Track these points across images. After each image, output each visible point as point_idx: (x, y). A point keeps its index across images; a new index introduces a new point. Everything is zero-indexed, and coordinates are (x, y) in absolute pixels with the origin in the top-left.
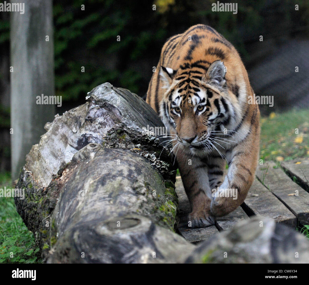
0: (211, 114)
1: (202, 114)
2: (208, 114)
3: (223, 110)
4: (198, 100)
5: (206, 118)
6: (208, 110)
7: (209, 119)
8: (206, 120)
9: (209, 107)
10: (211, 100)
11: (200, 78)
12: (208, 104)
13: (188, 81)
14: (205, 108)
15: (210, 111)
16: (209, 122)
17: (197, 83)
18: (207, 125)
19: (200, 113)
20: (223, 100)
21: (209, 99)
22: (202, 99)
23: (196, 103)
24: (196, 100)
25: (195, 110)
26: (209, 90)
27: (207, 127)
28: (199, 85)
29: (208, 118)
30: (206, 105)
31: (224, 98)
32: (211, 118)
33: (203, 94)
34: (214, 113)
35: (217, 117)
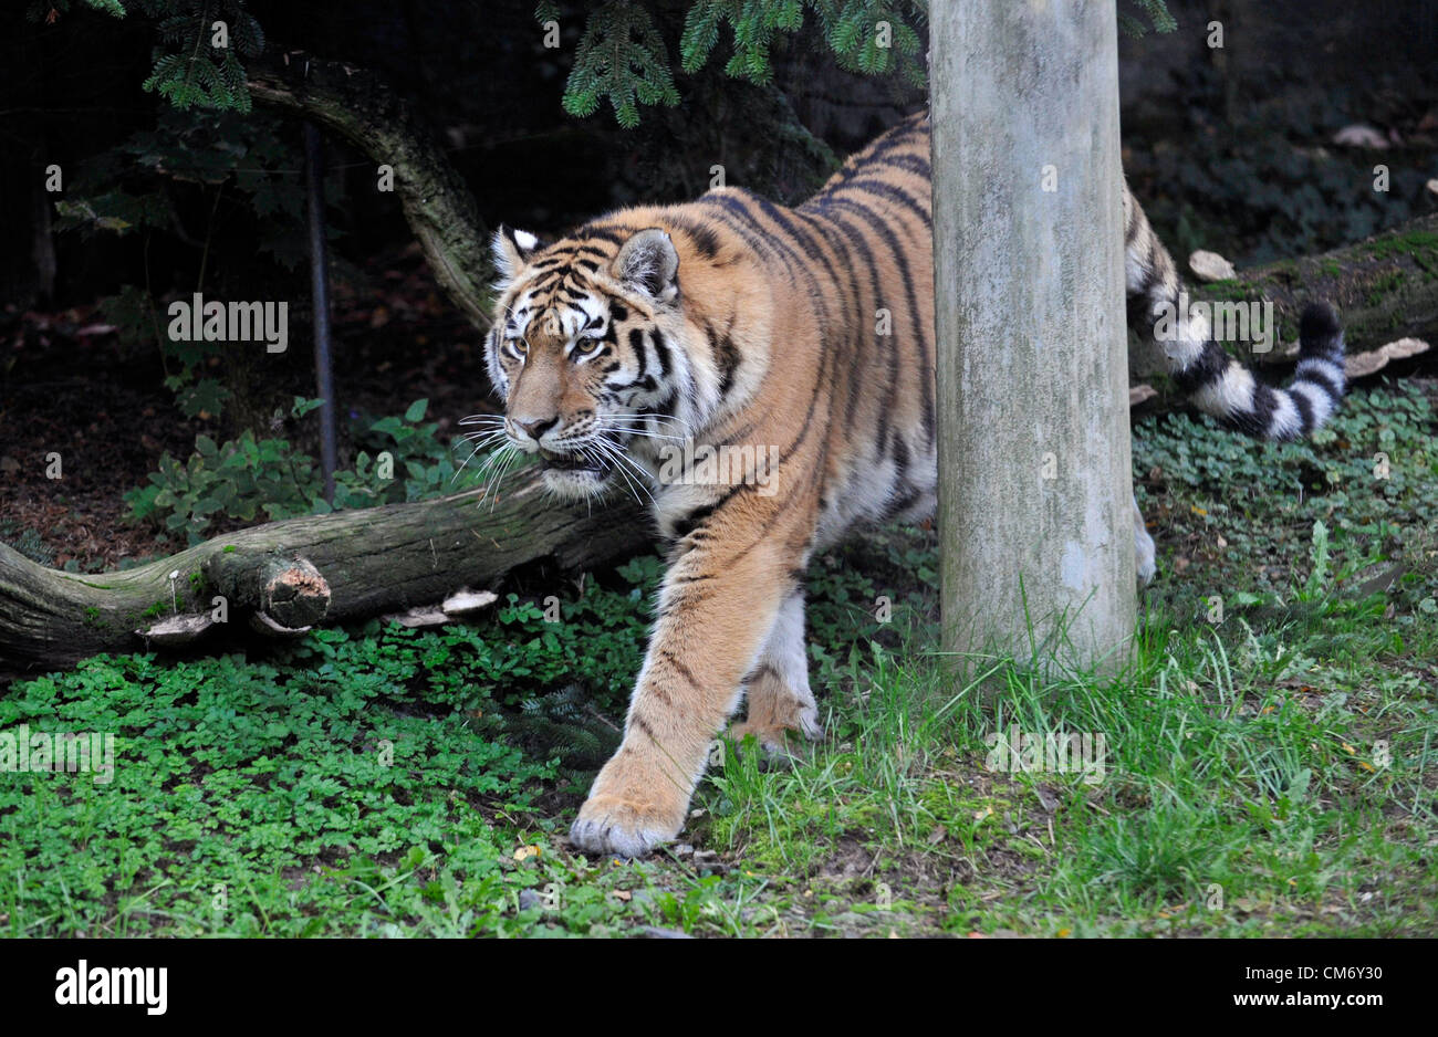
0: (615, 367)
1: (590, 361)
2: (606, 364)
3: (654, 368)
4: (581, 319)
5: (600, 375)
6: (607, 352)
7: (608, 381)
8: (598, 382)
9: (613, 346)
10: (623, 329)
11: (594, 267)
12: (611, 336)
13: (565, 270)
14: (601, 347)
15: (614, 357)
16: (605, 390)
17: (583, 278)
18: (597, 397)
19: (584, 359)
20: (657, 337)
21: (615, 322)
22: (594, 317)
23: (576, 330)
24: (575, 320)
25: (568, 348)
26: (618, 301)
27: (595, 401)
28: (586, 285)
29: (606, 377)
30: (604, 339)
31: (663, 331)
32: (614, 378)
33: (596, 307)
34: (624, 367)
35: (635, 384)
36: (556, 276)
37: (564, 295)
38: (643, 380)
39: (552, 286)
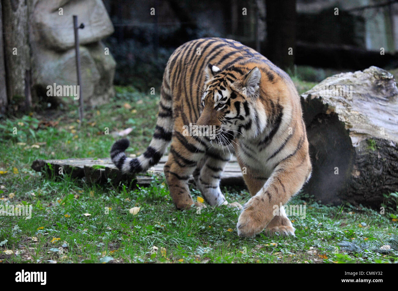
0: (228, 112)
1: (221, 110)
2: (225, 111)
3: (243, 112)
4: (220, 97)
5: (223, 114)
6: (226, 107)
7: (226, 116)
8: (223, 117)
9: (228, 106)
10: (233, 101)
11: (232, 82)
12: (229, 103)
14: (225, 106)
15: (228, 109)
16: (225, 119)
17: (227, 83)
18: (222, 122)
19: (220, 109)
20: (246, 105)
21: (231, 99)
22: (224, 97)
23: (217, 100)
24: (218, 97)
25: (215, 105)
26: (235, 92)
27: (221, 123)
28: (227, 86)
29: (225, 115)
30: (226, 103)
31: (248, 102)
32: (228, 115)
33: (226, 93)
34: (231, 112)
35: (235, 118)
36: (218, 81)
37: (219, 88)
38: (239, 116)
39: (216, 85)
